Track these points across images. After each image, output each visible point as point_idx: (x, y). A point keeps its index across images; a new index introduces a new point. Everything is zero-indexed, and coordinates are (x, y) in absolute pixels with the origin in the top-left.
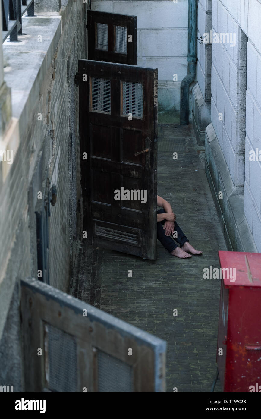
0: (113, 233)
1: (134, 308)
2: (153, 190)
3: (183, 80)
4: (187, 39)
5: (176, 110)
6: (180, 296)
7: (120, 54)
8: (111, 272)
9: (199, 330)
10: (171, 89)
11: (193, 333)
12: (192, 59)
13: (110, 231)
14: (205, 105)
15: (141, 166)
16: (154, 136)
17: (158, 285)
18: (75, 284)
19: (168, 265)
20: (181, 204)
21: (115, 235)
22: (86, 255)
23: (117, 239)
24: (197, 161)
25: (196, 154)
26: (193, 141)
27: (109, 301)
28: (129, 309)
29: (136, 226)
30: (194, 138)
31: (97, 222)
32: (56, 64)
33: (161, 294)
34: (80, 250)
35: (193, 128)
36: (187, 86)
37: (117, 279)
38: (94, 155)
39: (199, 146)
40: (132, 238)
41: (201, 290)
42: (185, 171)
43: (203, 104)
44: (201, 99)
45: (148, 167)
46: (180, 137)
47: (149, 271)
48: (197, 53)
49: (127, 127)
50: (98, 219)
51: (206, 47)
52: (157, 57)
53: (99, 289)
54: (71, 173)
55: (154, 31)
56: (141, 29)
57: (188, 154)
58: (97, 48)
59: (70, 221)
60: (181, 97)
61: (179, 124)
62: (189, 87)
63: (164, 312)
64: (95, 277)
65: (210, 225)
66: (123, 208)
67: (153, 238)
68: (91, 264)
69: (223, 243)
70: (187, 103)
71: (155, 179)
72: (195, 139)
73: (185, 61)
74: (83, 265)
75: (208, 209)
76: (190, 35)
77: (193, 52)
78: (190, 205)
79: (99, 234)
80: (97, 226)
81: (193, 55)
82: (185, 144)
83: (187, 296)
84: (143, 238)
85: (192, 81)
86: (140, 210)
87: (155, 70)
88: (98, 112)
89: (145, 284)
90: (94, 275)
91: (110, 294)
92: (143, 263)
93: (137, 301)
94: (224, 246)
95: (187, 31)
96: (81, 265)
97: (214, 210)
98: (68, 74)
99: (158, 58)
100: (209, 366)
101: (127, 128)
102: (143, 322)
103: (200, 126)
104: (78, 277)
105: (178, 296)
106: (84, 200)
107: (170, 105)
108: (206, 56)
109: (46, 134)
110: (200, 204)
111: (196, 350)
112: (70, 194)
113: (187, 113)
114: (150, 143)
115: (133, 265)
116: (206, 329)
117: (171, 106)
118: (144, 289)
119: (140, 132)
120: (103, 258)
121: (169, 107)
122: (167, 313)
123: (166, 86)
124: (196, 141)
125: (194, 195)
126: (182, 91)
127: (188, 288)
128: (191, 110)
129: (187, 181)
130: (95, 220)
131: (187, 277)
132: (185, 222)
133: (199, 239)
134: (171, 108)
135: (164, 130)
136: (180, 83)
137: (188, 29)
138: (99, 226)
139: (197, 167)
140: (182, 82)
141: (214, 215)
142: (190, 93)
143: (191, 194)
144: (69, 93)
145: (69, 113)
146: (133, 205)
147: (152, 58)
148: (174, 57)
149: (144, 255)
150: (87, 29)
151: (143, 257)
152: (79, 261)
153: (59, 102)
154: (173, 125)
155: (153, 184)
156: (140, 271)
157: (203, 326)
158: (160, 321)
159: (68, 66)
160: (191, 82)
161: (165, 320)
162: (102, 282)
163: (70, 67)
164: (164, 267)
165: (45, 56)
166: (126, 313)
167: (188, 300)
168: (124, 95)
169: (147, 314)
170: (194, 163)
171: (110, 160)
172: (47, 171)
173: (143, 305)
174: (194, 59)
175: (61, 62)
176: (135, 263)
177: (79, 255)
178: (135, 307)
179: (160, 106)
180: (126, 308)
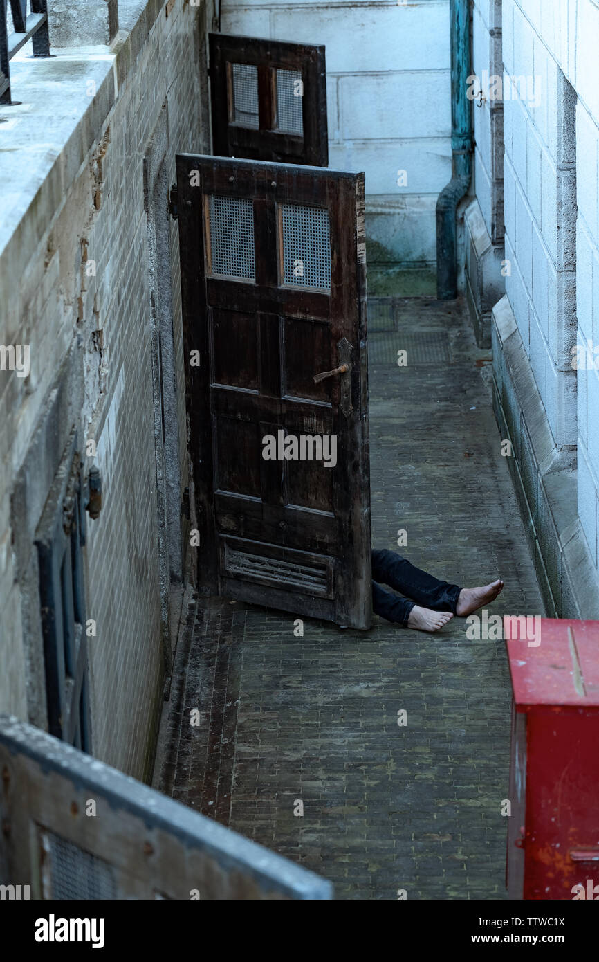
0: (268, 567)
1: (315, 749)
2: (360, 462)
3: (441, 194)
4: (449, 95)
5: (426, 265)
6: (427, 717)
7: (286, 135)
8: (264, 660)
9: (471, 803)
10: (415, 215)
11: (456, 809)
12: (461, 143)
13: (259, 562)
14: (492, 252)
15: (329, 405)
16: (359, 333)
17: (374, 691)
18: (176, 692)
19: (399, 641)
20: (434, 490)
21: (272, 572)
22: (205, 618)
23: (278, 580)
24: (475, 385)
25: (474, 369)
26: (468, 338)
27: (256, 732)
28: (305, 752)
29: (323, 549)
30: (470, 331)
31: (228, 540)
32: (103, 172)
33: (382, 714)
34: (192, 607)
35: (466, 305)
36: (451, 207)
37: (277, 677)
38: (219, 381)
39: (480, 350)
40: (312, 578)
41: (478, 702)
42: (447, 411)
43: (488, 249)
44: (483, 238)
45: (347, 409)
46: (436, 329)
47: (354, 657)
48: (474, 129)
49: (296, 312)
50: (231, 532)
51: (492, 115)
52: (380, 139)
53: (233, 703)
54: (159, 427)
55: (371, 79)
56: (340, 74)
57: (454, 368)
58: (232, 124)
59: (161, 542)
60: (438, 232)
61: (435, 297)
62: (457, 208)
63: (388, 759)
64: (225, 673)
65: (502, 541)
66: (290, 506)
67: (362, 578)
68: (216, 642)
69: (532, 584)
70: (453, 248)
71: (363, 438)
72: (473, 332)
73: (446, 148)
74: (196, 644)
75: (500, 502)
76: (455, 87)
77: (463, 125)
78: (455, 493)
79: (234, 569)
80: (230, 551)
81: (465, 133)
82: (447, 344)
83: (443, 719)
84: (340, 578)
85: (463, 194)
86: (330, 511)
87: (357, 177)
88: (224, 279)
89: (344, 690)
90: (222, 667)
91: (259, 714)
92: (340, 637)
93: (323, 733)
94: (536, 592)
95: (450, 78)
96: (192, 646)
97: (514, 503)
98: (146, 191)
99: (382, 141)
100: (492, 892)
101: (293, 316)
102: (337, 783)
103: (482, 301)
104: (183, 673)
105: (422, 718)
106: (197, 488)
107: (411, 252)
108: (493, 136)
109: (71, 346)
110: (479, 490)
111: (464, 853)
112: (158, 477)
113: (454, 272)
114: (350, 352)
115: (317, 642)
116: (486, 799)
117: (415, 256)
118: (340, 702)
119: (327, 324)
120: (245, 627)
121: (410, 257)
122: (394, 762)
123: (403, 208)
124: (474, 338)
125: (467, 467)
126: (441, 219)
127: (447, 698)
128: (462, 262)
129: (449, 434)
130: (225, 536)
131: (444, 672)
132: (442, 534)
133: (476, 577)
134: (415, 259)
135: (399, 313)
136: (436, 199)
137: (451, 73)
138: (234, 549)
139: (475, 401)
140: (440, 198)
141: (512, 515)
142: (458, 223)
143: (460, 467)
144: (149, 235)
145: (150, 285)
146: (314, 499)
147: (368, 142)
148: (420, 140)
149: (343, 617)
150: (209, 77)
151: (340, 623)
152: (187, 635)
153: (117, 262)
154: (419, 301)
155: (359, 449)
156: (334, 656)
157: (481, 792)
158: (377, 780)
159: (146, 172)
160: (460, 197)
161: (390, 779)
162: (241, 685)
163: (153, 172)
164: (389, 646)
165: (59, 157)
166: (295, 762)
167: (444, 728)
168: (287, 237)
169: (346, 763)
170: (468, 389)
171: (255, 392)
172: (73, 436)
173: (338, 742)
174: (468, 142)
175: (122, 164)
176: (321, 638)
177: (189, 620)
178: (319, 748)
179: (389, 256)
180: (295, 749)
